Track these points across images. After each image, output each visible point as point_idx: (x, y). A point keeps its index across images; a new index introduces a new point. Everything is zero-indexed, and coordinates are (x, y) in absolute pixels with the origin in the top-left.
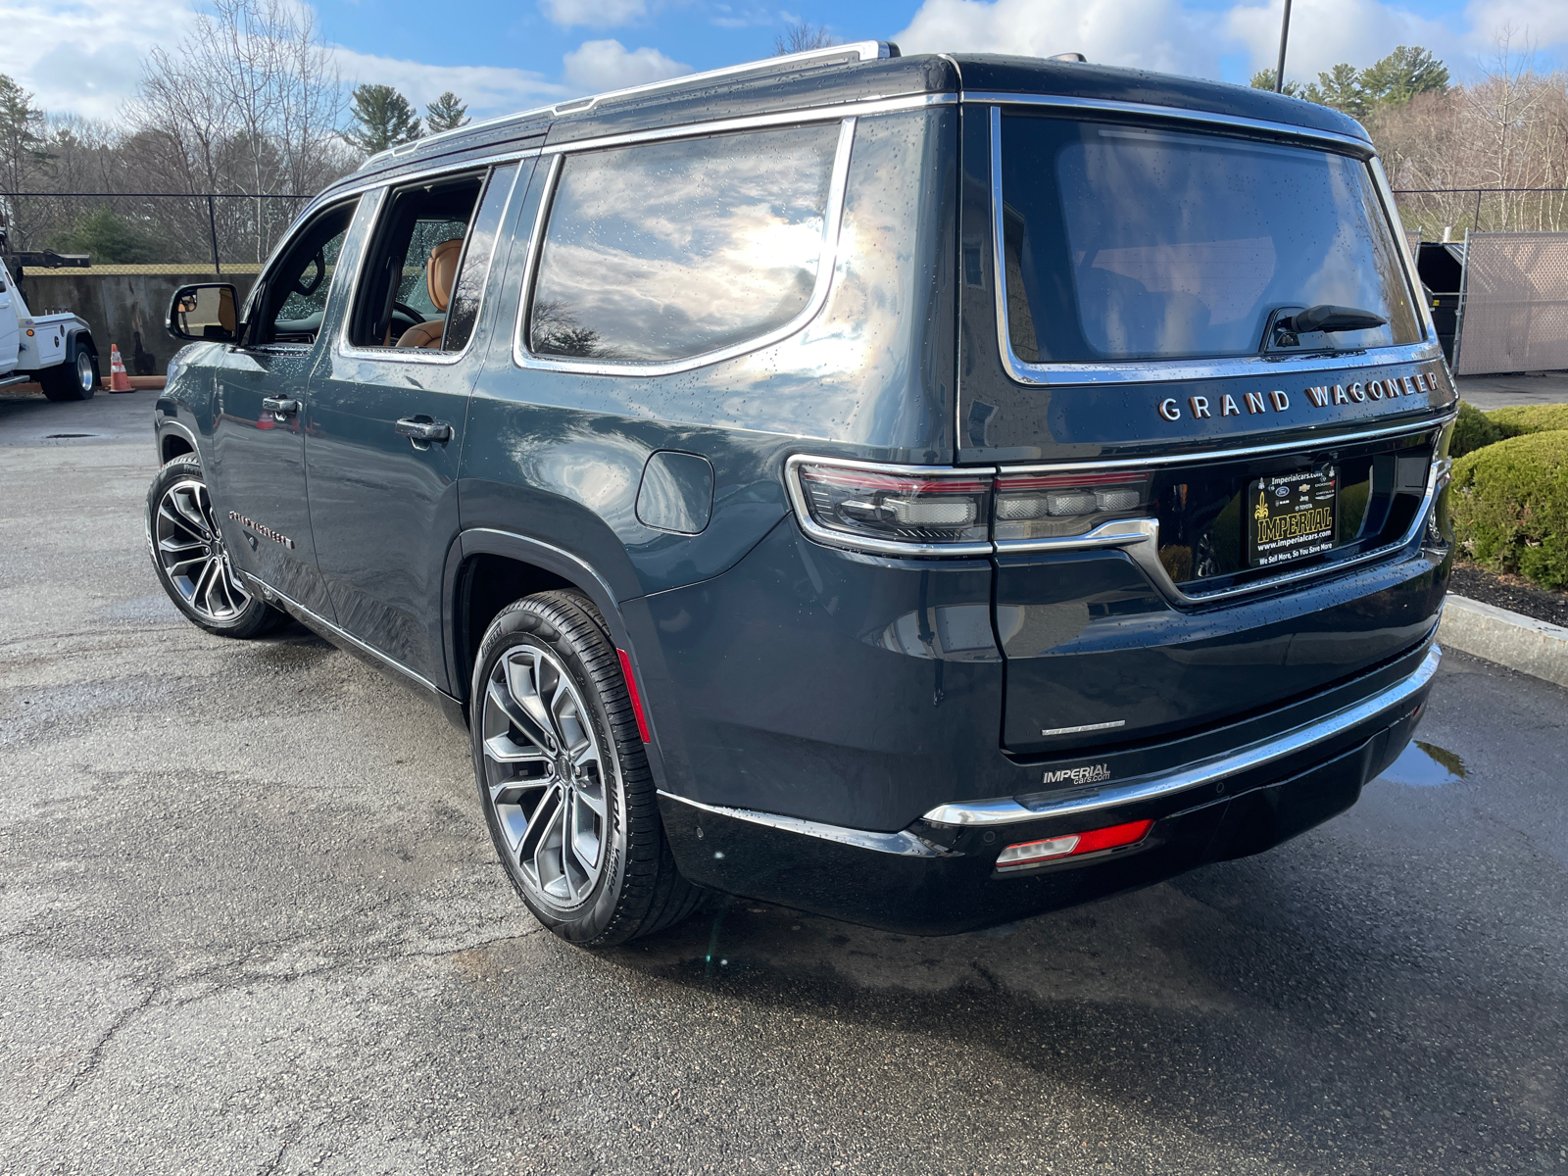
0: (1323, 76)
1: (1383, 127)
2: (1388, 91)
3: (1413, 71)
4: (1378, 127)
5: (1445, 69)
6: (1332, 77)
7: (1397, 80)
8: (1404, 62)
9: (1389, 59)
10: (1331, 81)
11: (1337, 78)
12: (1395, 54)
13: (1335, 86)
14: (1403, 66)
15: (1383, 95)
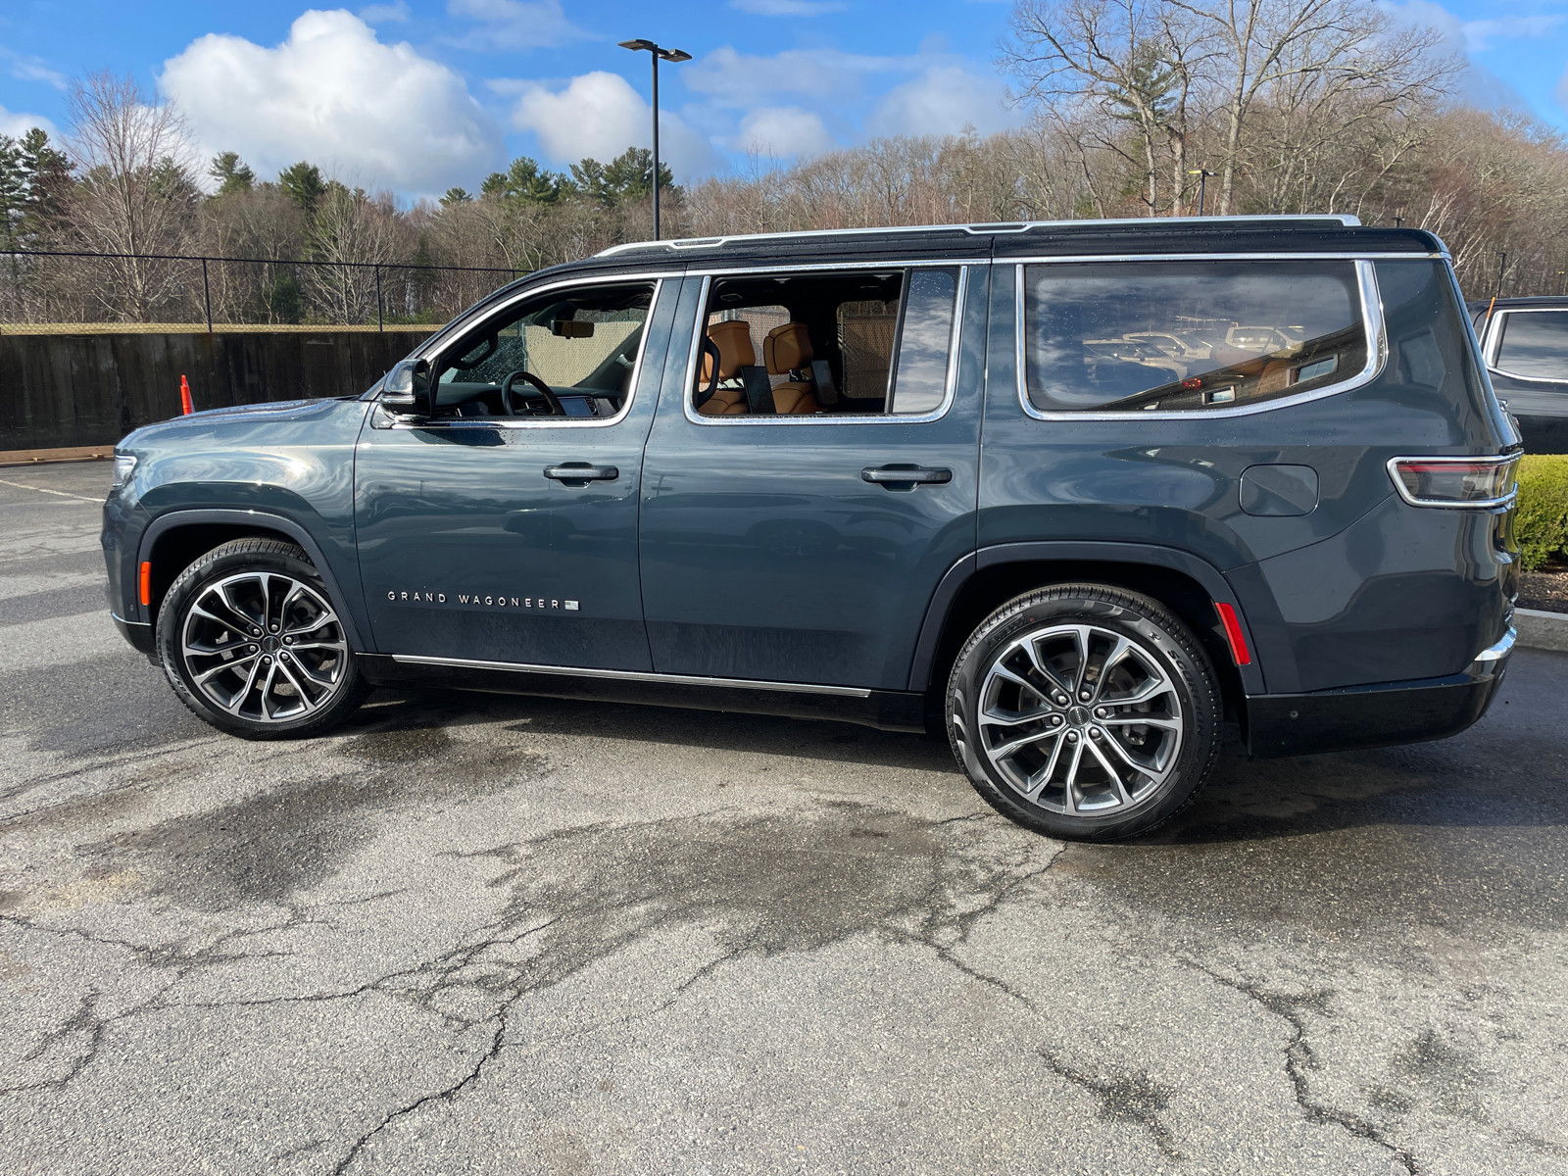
0: (574, 168)
1: (630, 217)
2: (626, 186)
3: (644, 171)
4: (625, 218)
5: (670, 171)
6: (581, 169)
7: (631, 176)
8: (636, 161)
9: (624, 157)
10: (581, 173)
11: (586, 170)
12: (627, 154)
13: (586, 178)
14: (636, 165)
15: (623, 189)
